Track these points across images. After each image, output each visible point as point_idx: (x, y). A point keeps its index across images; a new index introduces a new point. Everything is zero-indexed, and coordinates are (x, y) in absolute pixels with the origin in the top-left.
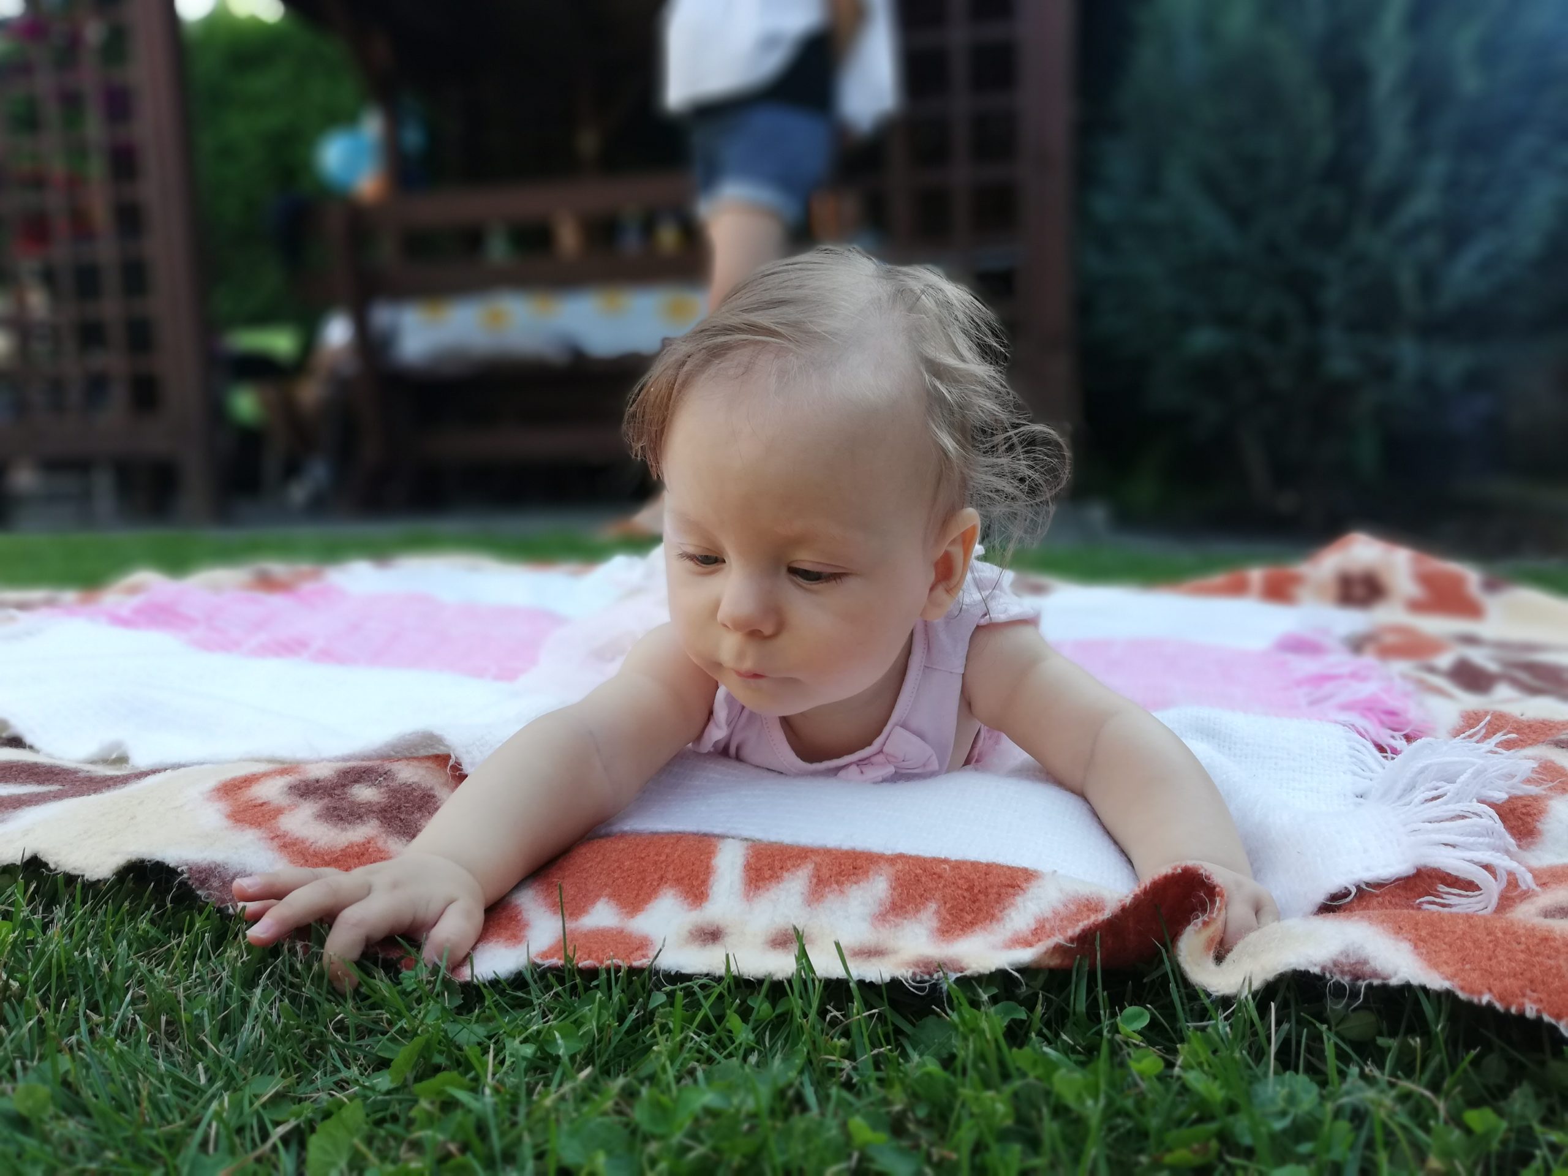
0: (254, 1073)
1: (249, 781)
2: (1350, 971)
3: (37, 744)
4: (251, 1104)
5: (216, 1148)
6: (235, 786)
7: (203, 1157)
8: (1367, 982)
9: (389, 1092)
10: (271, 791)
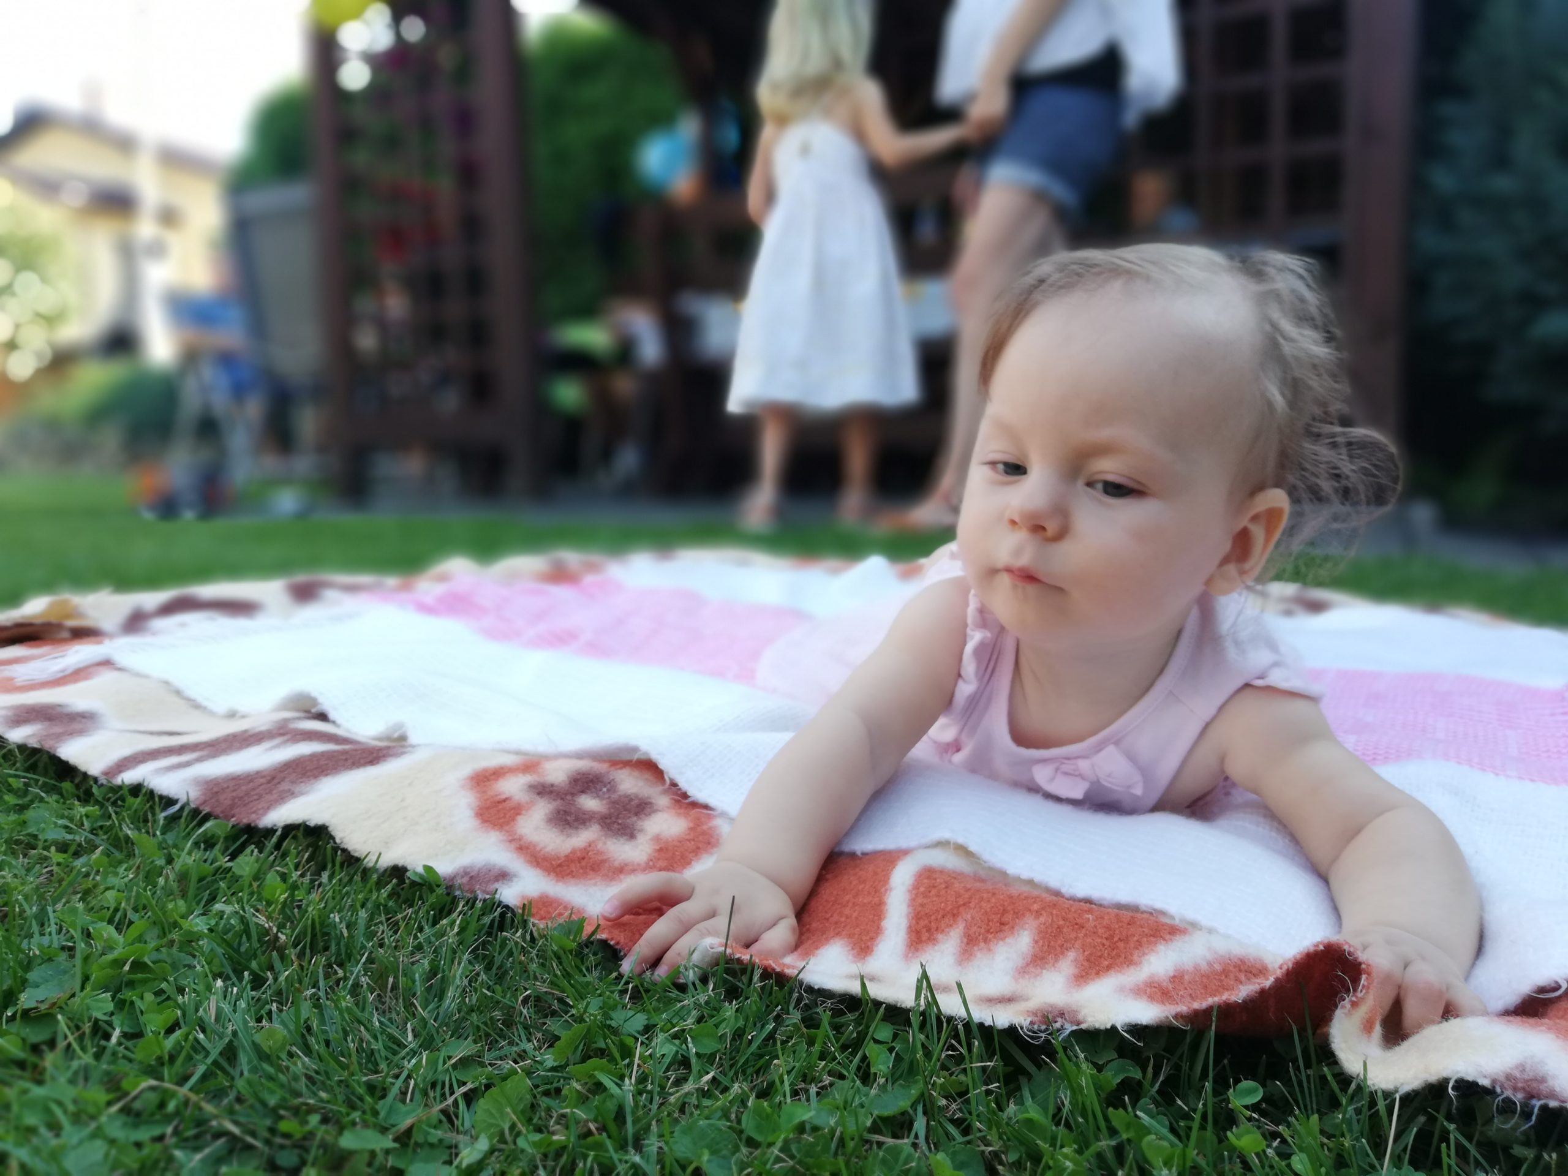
0: (451, 1037)
1: (498, 773)
2: (1523, 1089)
3: (339, 721)
4: (445, 1063)
5: (411, 1100)
6: (486, 777)
7: (401, 1105)
8: (1542, 1102)
9: (553, 1069)
10: (513, 787)
